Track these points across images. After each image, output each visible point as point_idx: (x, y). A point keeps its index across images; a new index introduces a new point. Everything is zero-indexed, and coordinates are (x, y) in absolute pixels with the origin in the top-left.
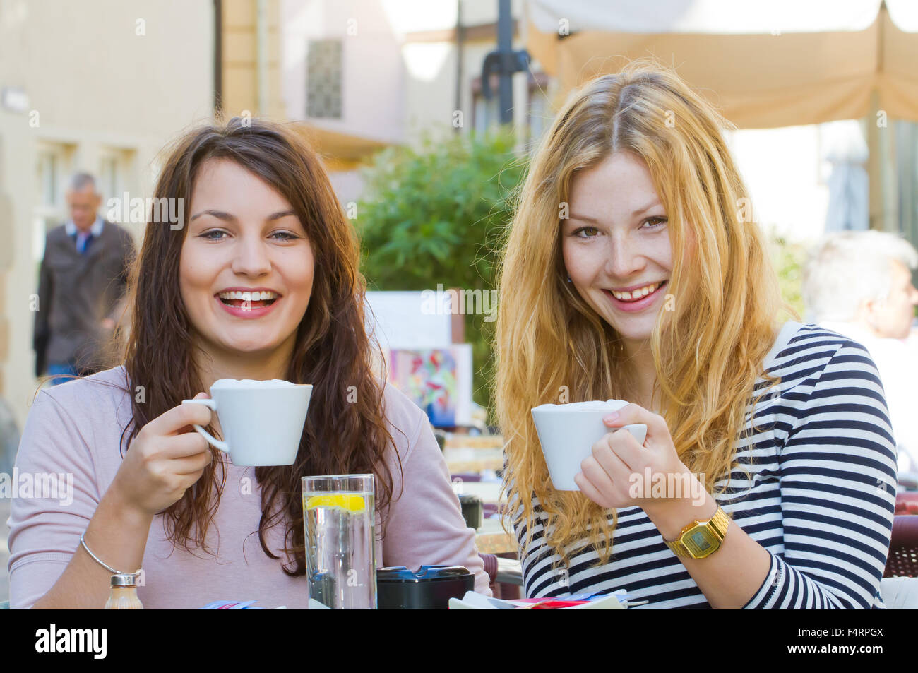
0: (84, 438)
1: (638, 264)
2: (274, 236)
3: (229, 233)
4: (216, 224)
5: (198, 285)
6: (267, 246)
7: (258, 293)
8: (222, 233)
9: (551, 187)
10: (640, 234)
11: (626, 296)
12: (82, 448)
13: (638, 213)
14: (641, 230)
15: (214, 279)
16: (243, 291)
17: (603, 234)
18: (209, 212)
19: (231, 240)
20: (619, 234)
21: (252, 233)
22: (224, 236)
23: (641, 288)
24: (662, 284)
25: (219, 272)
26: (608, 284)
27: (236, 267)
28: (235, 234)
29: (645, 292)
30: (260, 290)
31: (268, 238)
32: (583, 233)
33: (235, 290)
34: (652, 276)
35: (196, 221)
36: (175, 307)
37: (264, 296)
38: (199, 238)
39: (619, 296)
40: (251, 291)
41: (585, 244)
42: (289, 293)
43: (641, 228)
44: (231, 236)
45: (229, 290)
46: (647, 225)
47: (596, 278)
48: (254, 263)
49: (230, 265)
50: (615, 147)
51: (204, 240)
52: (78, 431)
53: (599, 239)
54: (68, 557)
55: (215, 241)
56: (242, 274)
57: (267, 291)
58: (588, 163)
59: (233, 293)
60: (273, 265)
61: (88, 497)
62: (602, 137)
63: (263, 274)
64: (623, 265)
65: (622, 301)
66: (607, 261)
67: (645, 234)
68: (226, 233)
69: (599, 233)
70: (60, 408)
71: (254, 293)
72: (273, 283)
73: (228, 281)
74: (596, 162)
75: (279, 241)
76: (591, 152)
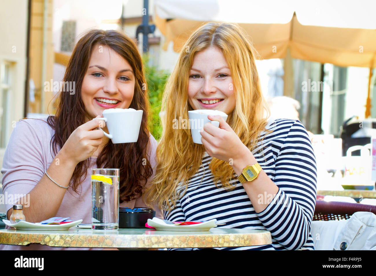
0: (40, 140)
1: (214, 90)
2: (120, 79)
3: (103, 75)
4: (98, 70)
5: (88, 94)
6: (117, 83)
7: (112, 100)
8: (100, 74)
9: (187, 59)
10: (216, 79)
11: (207, 102)
12: (39, 143)
13: (217, 70)
14: (217, 78)
15: (96, 92)
16: (106, 99)
17: (202, 78)
18: (96, 66)
19: (104, 78)
20: (208, 77)
21: (112, 77)
22: (101, 76)
23: (213, 100)
24: (222, 100)
25: (98, 90)
26: (201, 97)
27: (105, 89)
28: (105, 75)
29: (214, 102)
30: (113, 100)
31: (118, 79)
32: (194, 77)
33: (103, 98)
34: (218, 96)
35: (91, 69)
36: (80, 101)
37: (114, 102)
38: (91, 75)
39: (204, 102)
40: (110, 99)
41: (194, 81)
42: (124, 101)
43: (217, 77)
44: (103, 76)
45: (101, 98)
46: (219, 76)
47: (196, 94)
48: (112, 89)
49: (102, 88)
50: (212, 44)
51: (93, 77)
52: (38, 137)
53: (200, 79)
54: (35, 184)
55: (97, 78)
56: (107, 93)
57: (115, 100)
58: (201, 49)
59: (102, 99)
60: (119, 90)
61: (38, 160)
62: (207, 40)
63: (115, 94)
64: (208, 89)
65: (205, 104)
66: (202, 87)
67: (218, 79)
68: (102, 75)
69: (200, 77)
70: (31, 128)
71: (110, 101)
72: (118, 97)
73: (101, 94)
74: (204, 49)
75: (122, 81)
76: (203, 45)
